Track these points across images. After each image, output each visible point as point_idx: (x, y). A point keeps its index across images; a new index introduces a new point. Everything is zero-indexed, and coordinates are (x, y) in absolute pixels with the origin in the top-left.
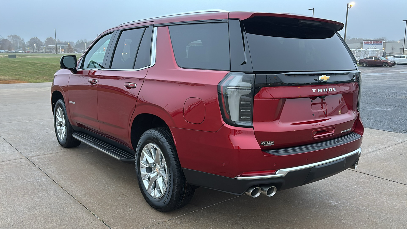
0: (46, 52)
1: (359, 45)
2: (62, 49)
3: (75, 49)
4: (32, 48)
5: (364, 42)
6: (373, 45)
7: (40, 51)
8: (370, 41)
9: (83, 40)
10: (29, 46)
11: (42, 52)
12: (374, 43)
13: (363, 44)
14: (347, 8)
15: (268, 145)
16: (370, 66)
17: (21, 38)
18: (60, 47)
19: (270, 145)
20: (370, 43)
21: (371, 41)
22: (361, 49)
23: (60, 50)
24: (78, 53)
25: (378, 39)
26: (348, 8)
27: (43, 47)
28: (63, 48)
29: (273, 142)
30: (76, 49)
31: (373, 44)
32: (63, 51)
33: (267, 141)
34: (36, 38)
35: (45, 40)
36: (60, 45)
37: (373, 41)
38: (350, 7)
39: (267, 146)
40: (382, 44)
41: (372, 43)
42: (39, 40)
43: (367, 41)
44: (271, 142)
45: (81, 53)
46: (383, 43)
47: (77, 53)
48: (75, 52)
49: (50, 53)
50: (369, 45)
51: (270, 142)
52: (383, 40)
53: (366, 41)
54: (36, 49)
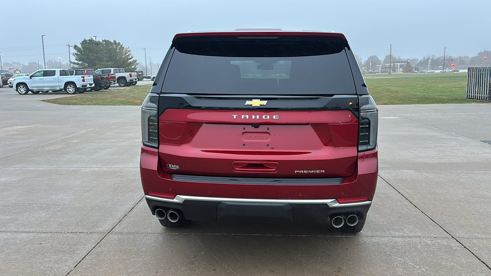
0: (381, 72)
2: (400, 69)
3: (416, 67)
4: (367, 68)
7: (375, 71)
9: (431, 56)
10: (364, 66)
11: (378, 72)
15: (174, 169)
17: (359, 57)
18: (398, 66)
19: (176, 169)
23: (398, 69)
24: (419, 72)
27: (378, 66)
28: (401, 66)
29: (178, 166)
30: (418, 68)
32: (402, 70)
33: (172, 164)
34: (375, 56)
35: (384, 58)
36: (399, 63)
39: (172, 169)
42: (377, 58)
44: (176, 166)
45: (422, 72)
47: (417, 73)
48: (416, 71)
49: (385, 73)
51: (174, 166)
54: (371, 69)
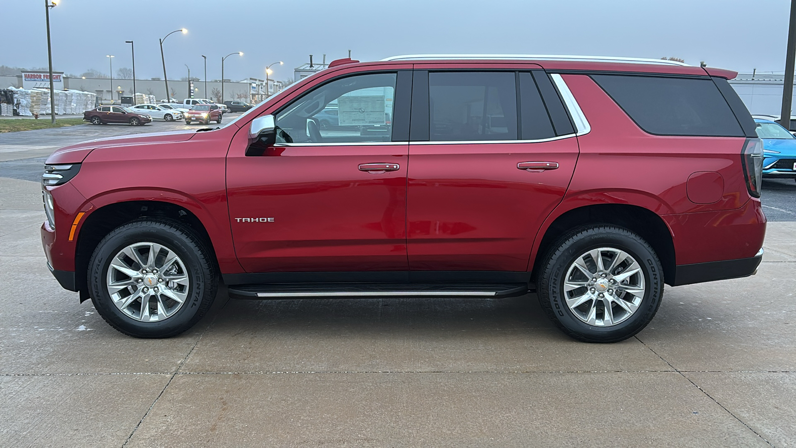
1: (15, 80)
5: (23, 74)
6: (45, 82)
8: (36, 74)
12: (45, 78)
13: (24, 78)
14: (45, 8)
16: (105, 124)
20: (37, 78)
21: (38, 74)
22: (21, 88)
25: (40, 69)
26: (47, 6)
31: (43, 80)
37: (42, 74)
38: (52, 6)
40: (61, 81)
41: (40, 78)
43: (30, 74)
46: (62, 79)
50: (35, 80)
52: (63, 73)
53: (28, 74)
